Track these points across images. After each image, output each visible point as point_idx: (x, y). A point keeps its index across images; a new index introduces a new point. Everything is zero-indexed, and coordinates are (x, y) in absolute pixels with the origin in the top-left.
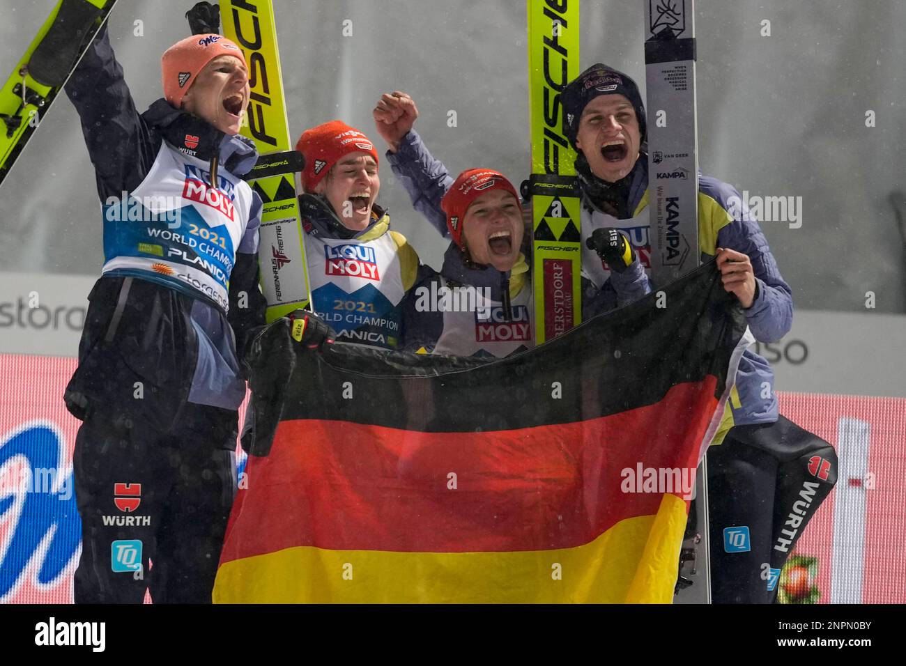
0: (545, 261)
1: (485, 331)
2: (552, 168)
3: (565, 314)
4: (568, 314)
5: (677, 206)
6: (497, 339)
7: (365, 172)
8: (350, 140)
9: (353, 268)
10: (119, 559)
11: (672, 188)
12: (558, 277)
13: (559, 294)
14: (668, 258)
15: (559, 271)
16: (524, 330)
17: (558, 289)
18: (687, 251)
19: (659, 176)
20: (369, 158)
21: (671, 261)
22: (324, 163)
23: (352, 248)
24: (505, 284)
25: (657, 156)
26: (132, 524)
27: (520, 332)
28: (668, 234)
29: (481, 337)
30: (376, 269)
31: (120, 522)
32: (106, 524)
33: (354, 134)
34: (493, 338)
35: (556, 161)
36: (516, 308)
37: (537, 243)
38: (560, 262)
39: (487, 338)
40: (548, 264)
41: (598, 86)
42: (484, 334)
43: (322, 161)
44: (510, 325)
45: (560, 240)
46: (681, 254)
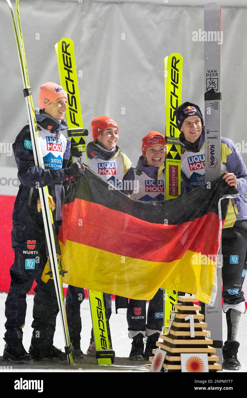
0: (170, 165)
1: (148, 188)
2: (172, 135)
3: (176, 183)
4: (177, 184)
5: (214, 148)
6: (152, 191)
7: (114, 133)
8: (110, 122)
9: (107, 171)
10: (27, 265)
11: (212, 142)
12: (174, 171)
13: (174, 177)
14: (211, 165)
15: (174, 169)
16: (162, 189)
17: (174, 175)
18: (217, 163)
19: (208, 138)
20: (116, 129)
21: (211, 166)
22: (101, 129)
23: (108, 164)
24: (156, 173)
25: (208, 131)
26: (33, 254)
27: (160, 189)
28: (211, 157)
29: (147, 191)
30: (115, 170)
31: (29, 253)
32: (24, 253)
33: (111, 120)
34: (151, 191)
35: (174, 133)
36: (159, 181)
37: (167, 159)
38: (174, 166)
39: (149, 191)
40: (170, 167)
41: (189, 113)
42: (148, 189)
43: (100, 129)
44: (157, 187)
45: (174, 159)
46: (215, 164)
